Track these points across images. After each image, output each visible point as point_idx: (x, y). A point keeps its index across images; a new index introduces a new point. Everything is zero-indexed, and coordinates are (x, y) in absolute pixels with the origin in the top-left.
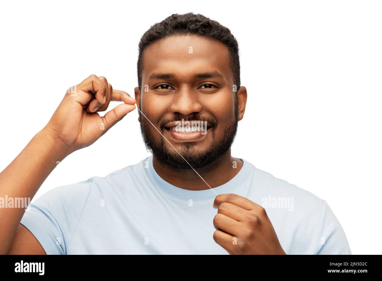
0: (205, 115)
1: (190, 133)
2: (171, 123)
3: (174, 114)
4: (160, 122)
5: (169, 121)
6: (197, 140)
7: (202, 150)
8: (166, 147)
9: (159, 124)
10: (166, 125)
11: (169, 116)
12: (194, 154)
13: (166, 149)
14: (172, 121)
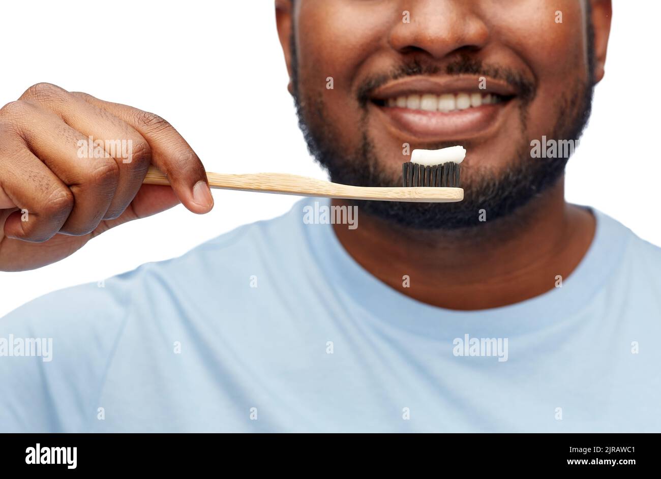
0: (497, 59)
1: (451, 113)
2: (392, 83)
3: (400, 56)
4: (358, 82)
5: (385, 79)
6: (476, 135)
7: (488, 166)
8: (376, 160)
9: (354, 88)
10: (376, 92)
11: (385, 64)
12: (466, 179)
13: (376, 164)
14: (395, 77)
